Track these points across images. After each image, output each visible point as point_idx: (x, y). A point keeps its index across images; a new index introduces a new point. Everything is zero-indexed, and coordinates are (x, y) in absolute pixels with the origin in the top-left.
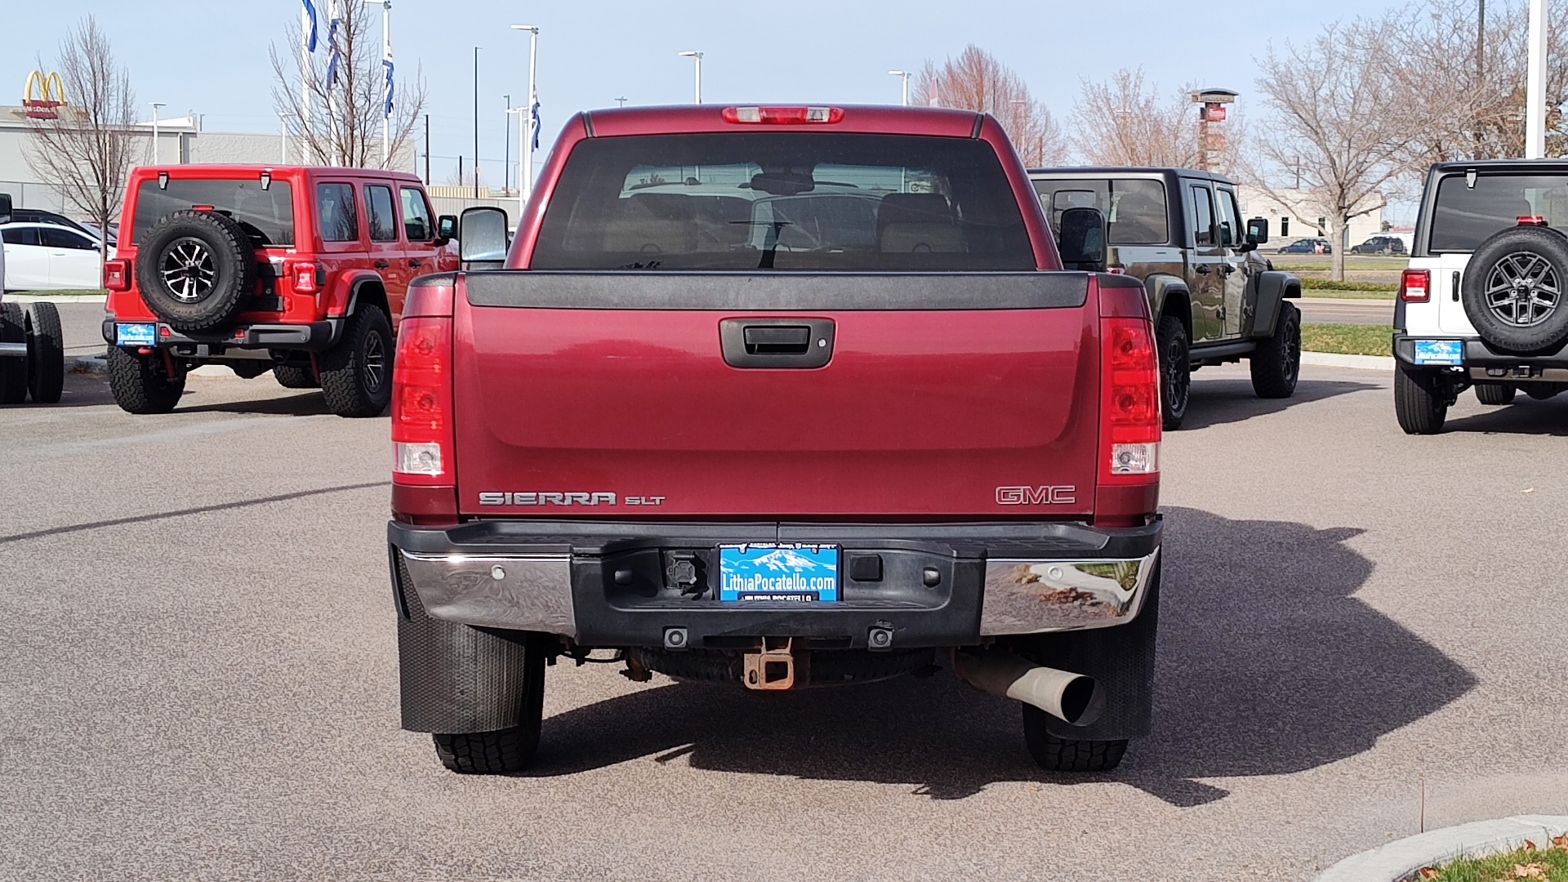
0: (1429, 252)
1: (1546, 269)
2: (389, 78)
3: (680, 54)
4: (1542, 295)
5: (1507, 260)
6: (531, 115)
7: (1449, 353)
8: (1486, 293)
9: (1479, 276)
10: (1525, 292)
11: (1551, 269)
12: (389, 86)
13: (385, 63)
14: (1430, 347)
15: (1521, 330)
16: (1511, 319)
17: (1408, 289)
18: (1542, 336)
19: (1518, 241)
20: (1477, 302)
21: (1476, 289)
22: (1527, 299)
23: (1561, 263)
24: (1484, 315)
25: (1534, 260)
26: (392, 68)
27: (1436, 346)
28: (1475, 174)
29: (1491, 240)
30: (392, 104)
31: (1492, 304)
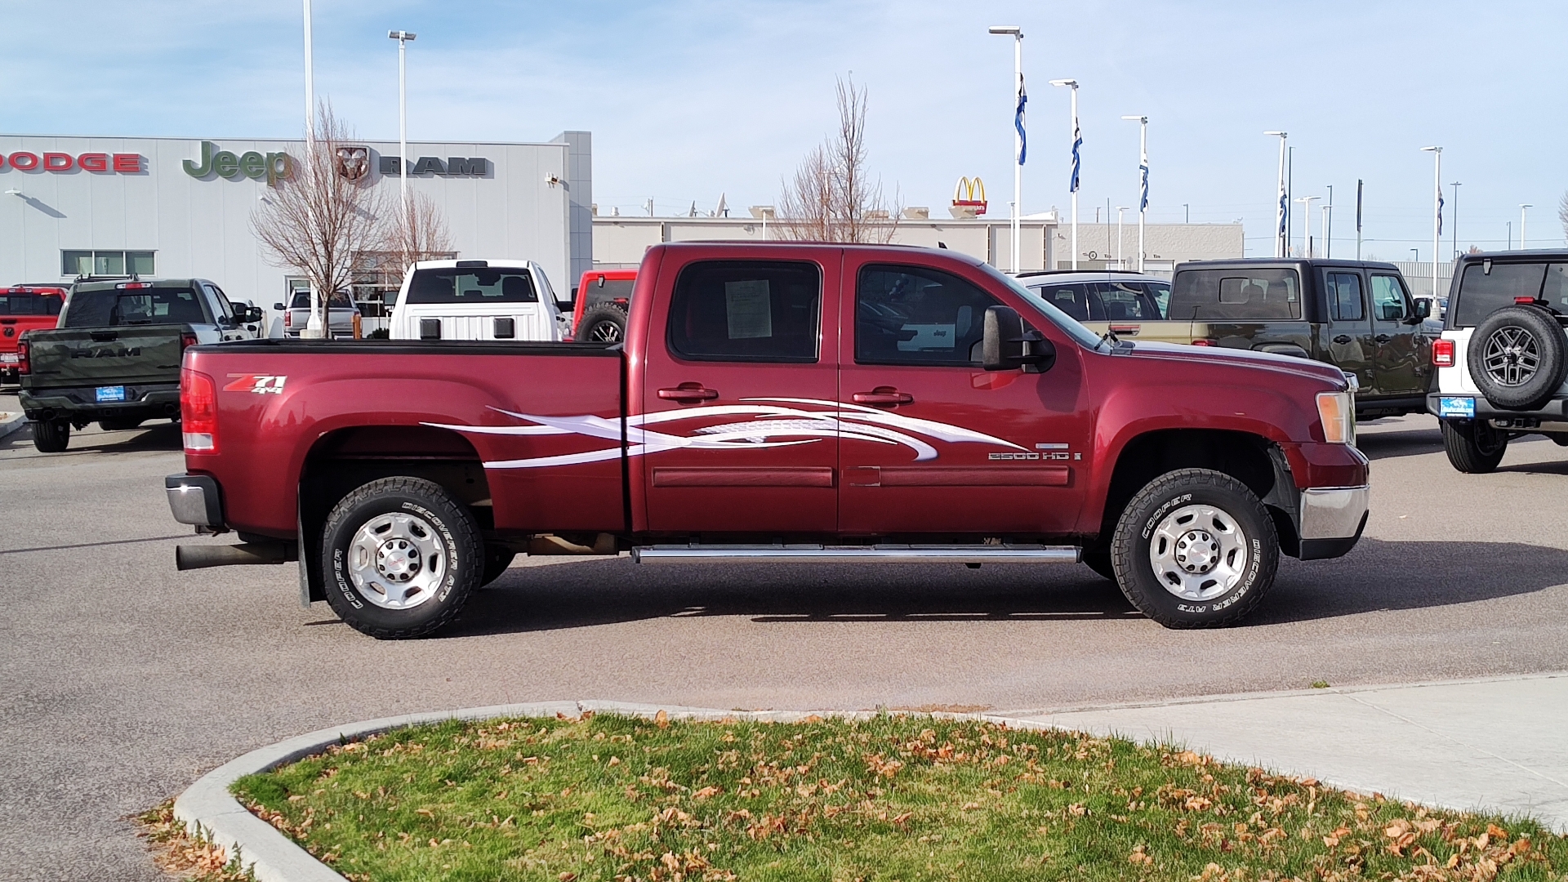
0: (1455, 326)
1: (1529, 340)
2: (1145, 179)
3: (1422, 149)
4: (1527, 361)
5: (1500, 333)
6: (1280, 205)
7: (1465, 407)
8: (1485, 359)
9: (1478, 345)
10: (1513, 358)
11: (1532, 339)
12: (1145, 186)
13: (1141, 167)
14: (1451, 403)
15: (1511, 389)
16: (1504, 381)
17: (1438, 356)
18: (1525, 395)
19: (1507, 317)
20: (1477, 366)
21: (1476, 355)
22: (1516, 365)
23: (1539, 334)
24: (1482, 377)
25: (1520, 332)
26: (1147, 172)
27: (1455, 402)
28: (1490, 263)
29: (1491, 314)
30: (1147, 201)
31: (1489, 367)
